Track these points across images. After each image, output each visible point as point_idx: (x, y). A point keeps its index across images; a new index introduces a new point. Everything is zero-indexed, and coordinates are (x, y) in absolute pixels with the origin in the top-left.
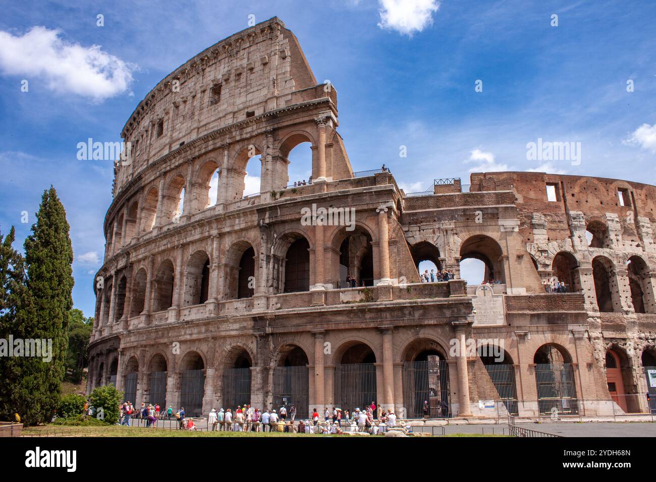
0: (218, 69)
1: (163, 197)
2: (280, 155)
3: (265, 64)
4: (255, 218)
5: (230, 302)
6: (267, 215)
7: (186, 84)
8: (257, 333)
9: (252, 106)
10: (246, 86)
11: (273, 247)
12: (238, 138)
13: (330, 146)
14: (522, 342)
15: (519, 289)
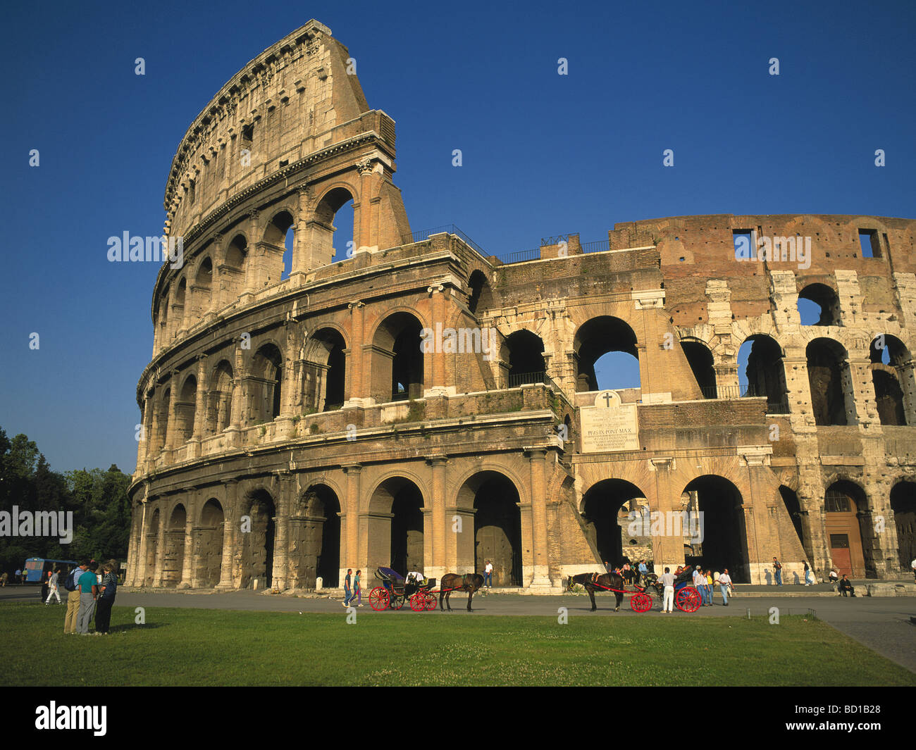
0: (249, 104)
1: (191, 288)
2: (317, 221)
3: (301, 91)
5: (253, 429)
6: (295, 306)
9: (286, 153)
10: (280, 125)
11: (303, 349)
13: (377, 201)
14: (662, 474)
15: (660, 395)
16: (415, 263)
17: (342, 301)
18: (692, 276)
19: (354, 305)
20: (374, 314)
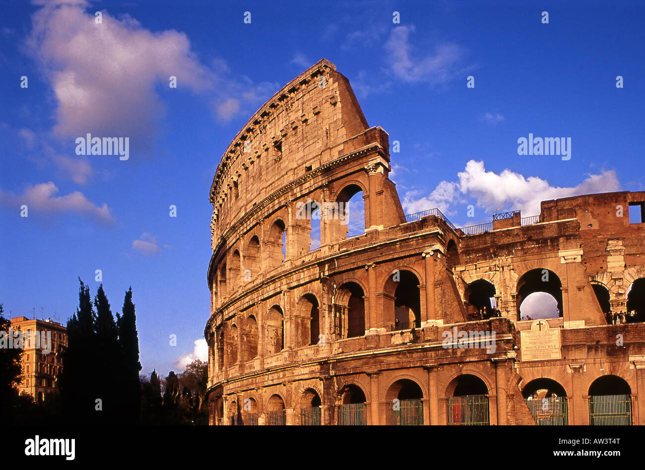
0: (277, 125)
1: (244, 257)
3: (317, 114)
4: (317, 270)
5: (301, 349)
6: (326, 268)
8: (322, 376)
9: (309, 160)
10: (303, 140)
11: (333, 297)
12: (299, 195)
13: (380, 193)
14: (576, 375)
15: (577, 322)
16: (413, 236)
17: (360, 264)
18: (597, 238)
19: (369, 266)
20: (384, 272)
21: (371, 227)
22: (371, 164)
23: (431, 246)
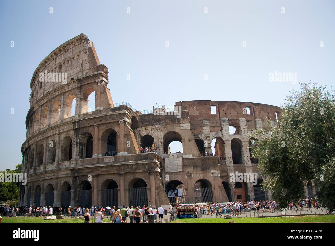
1: (41, 116)
2: (83, 98)
3: (78, 56)
4: (72, 126)
5: (63, 163)
6: (76, 125)
7: (50, 64)
8: (72, 176)
10: (71, 66)
12: (67, 90)
13: (102, 93)
14: (189, 179)
15: (189, 155)
16: (115, 114)
17: (91, 124)
18: (198, 119)
19: (95, 126)
20: (102, 129)
21: (97, 108)
22: (99, 80)
23: (122, 118)
